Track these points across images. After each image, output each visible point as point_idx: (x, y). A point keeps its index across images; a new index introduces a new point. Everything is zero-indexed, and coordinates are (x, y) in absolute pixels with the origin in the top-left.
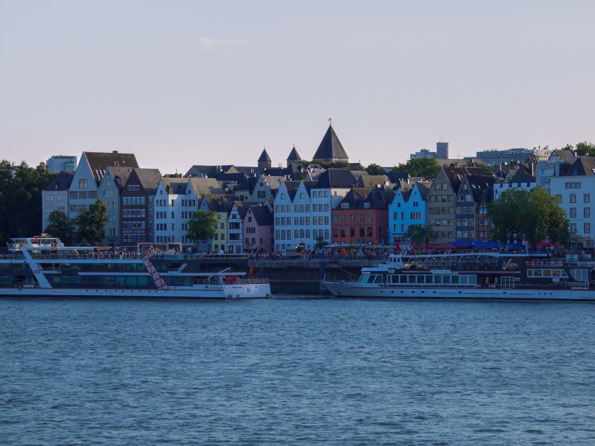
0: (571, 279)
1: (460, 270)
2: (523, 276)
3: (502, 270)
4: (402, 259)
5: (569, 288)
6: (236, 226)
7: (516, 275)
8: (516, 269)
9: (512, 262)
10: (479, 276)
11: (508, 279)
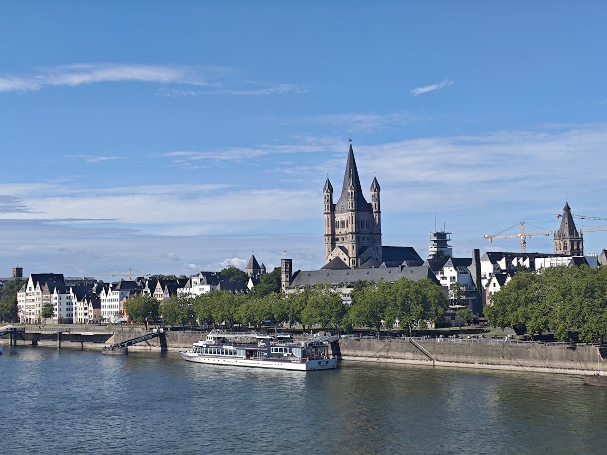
0: (292, 355)
1: (238, 347)
2: (268, 351)
3: (257, 347)
4: (214, 337)
5: (290, 361)
6: (86, 309)
7: (265, 351)
8: (265, 347)
9: (263, 342)
10: (247, 351)
11: (261, 353)
